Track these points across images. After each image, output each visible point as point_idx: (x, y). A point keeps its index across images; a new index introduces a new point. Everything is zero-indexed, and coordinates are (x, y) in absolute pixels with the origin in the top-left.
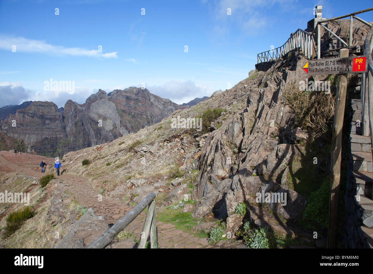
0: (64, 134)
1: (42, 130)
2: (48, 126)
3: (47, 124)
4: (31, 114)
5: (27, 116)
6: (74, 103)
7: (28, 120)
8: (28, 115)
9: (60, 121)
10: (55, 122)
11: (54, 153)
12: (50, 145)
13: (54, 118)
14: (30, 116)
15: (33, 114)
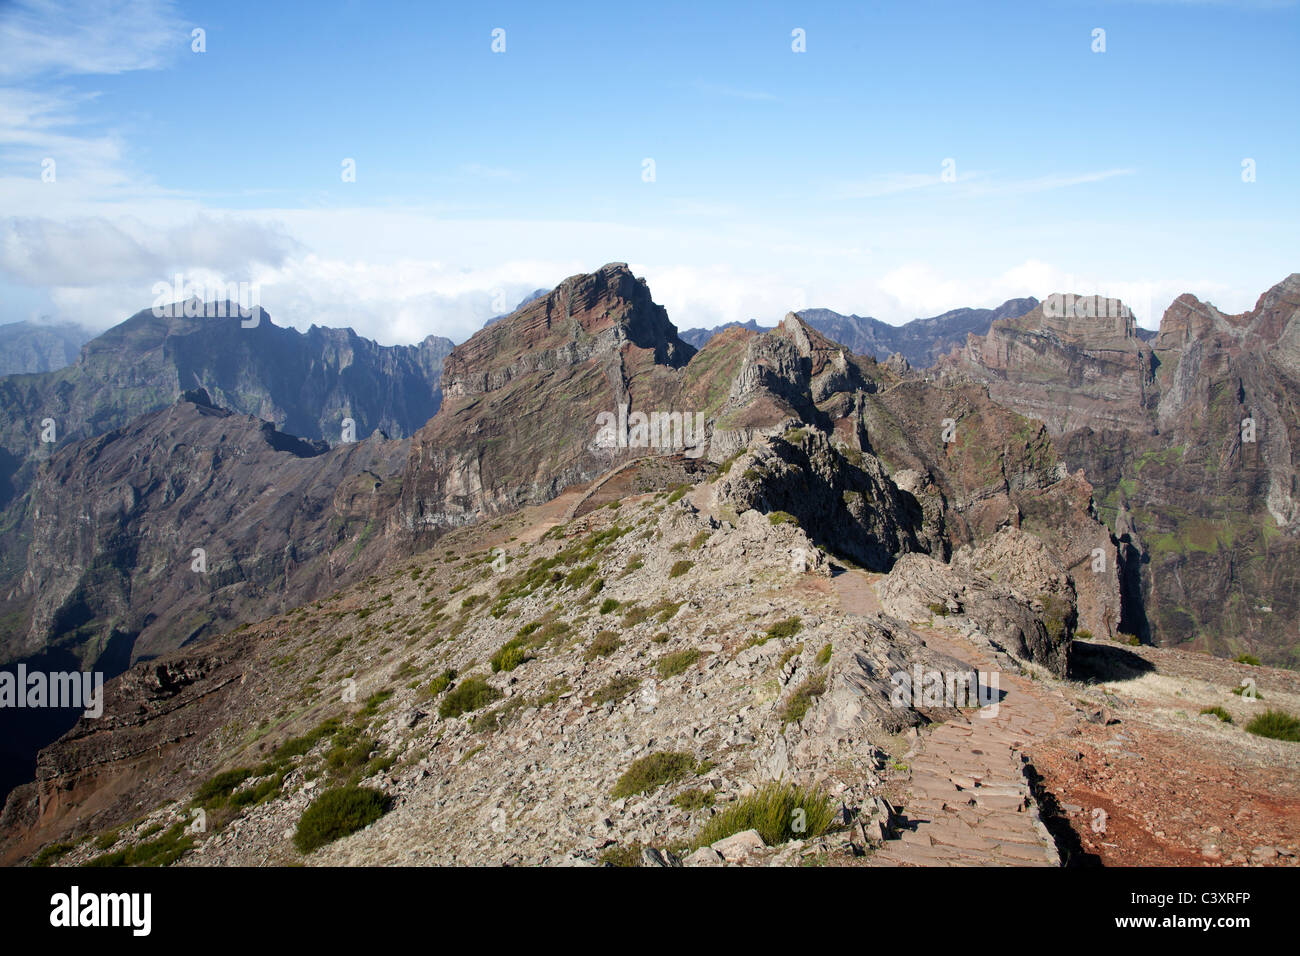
0: (1148, 424)
1: (1068, 399)
2: (1088, 389)
3: (1089, 380)
4: (1037, 337)
5: (1020, 345)
6: (1204, 307)
7: (1025, 359)
8: (1025, 343)
9: (1138, 373)
10: (1120, 376)
11: (1107, 493)
12: (1097, 461)
13: (1117, 362)
14: (1031, 347)
15: (1042, 341)
